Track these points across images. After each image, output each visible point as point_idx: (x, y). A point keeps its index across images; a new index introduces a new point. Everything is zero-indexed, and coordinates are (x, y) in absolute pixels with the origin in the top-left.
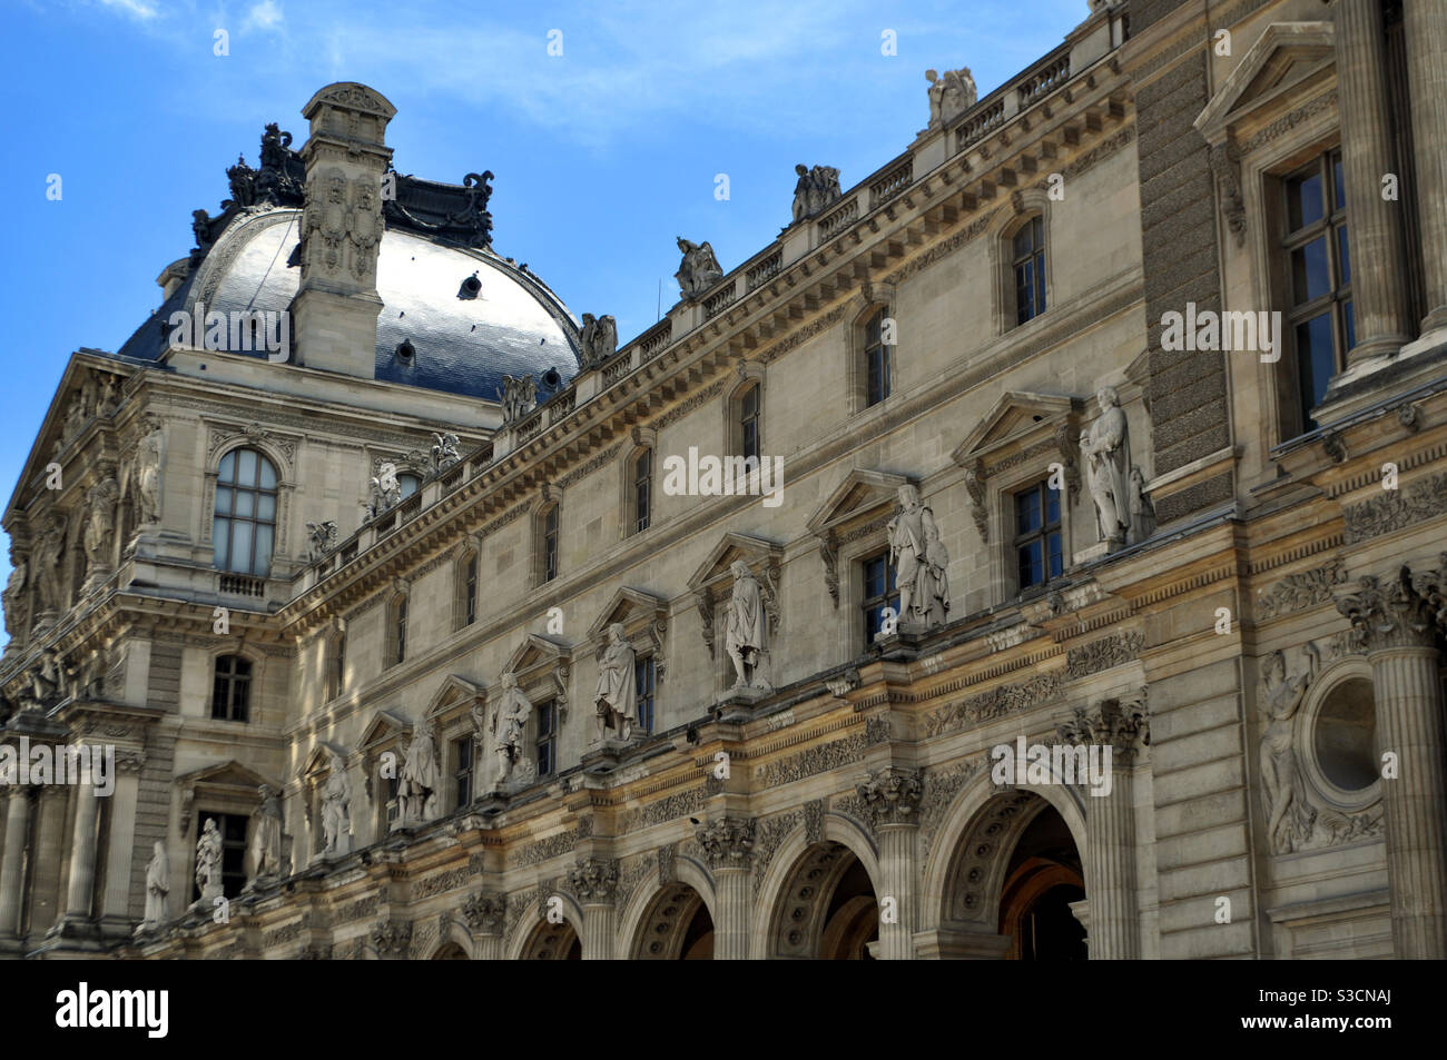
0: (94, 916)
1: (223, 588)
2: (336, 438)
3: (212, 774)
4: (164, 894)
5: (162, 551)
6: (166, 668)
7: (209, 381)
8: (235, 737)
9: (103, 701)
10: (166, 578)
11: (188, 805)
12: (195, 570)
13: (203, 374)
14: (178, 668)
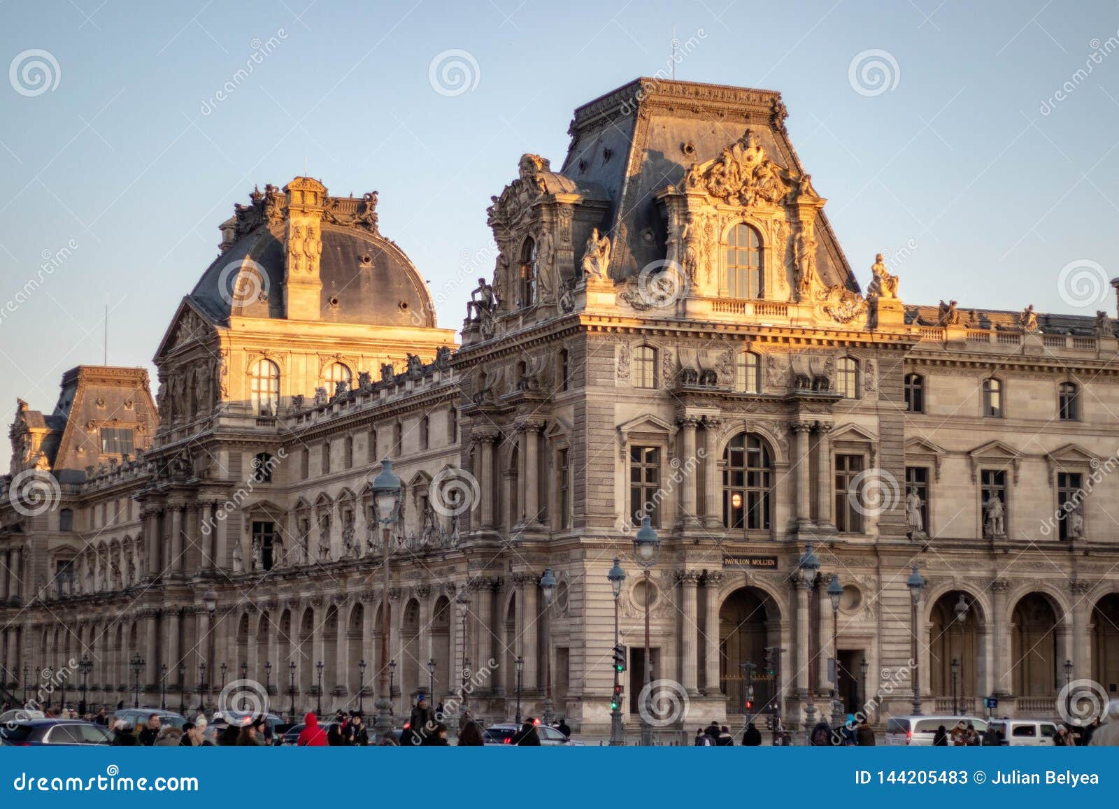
0: (212, 567)
1: (258, 425)
2: (303, 351)
3: (256, 506)
4: (240, 560)
5: (231, 411)
6: (235, 462)
7: (247, 332)
8: (266, 489)
9: (211, 479)
10: (234, 423)
11: (248, 520)
12: (246, 417)
13: (243, 329)
14: (240, 461)
